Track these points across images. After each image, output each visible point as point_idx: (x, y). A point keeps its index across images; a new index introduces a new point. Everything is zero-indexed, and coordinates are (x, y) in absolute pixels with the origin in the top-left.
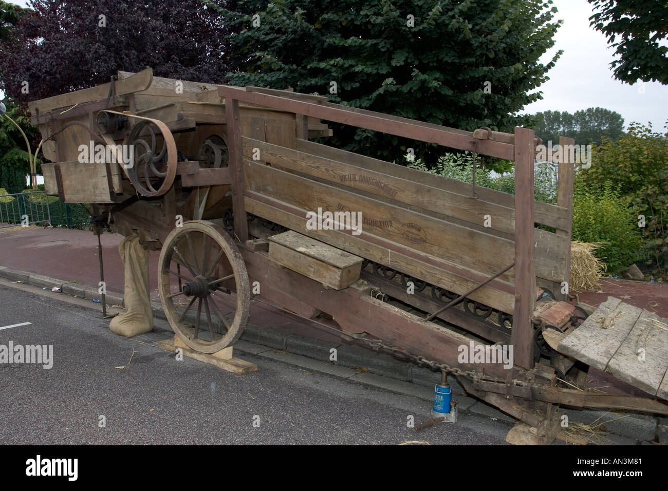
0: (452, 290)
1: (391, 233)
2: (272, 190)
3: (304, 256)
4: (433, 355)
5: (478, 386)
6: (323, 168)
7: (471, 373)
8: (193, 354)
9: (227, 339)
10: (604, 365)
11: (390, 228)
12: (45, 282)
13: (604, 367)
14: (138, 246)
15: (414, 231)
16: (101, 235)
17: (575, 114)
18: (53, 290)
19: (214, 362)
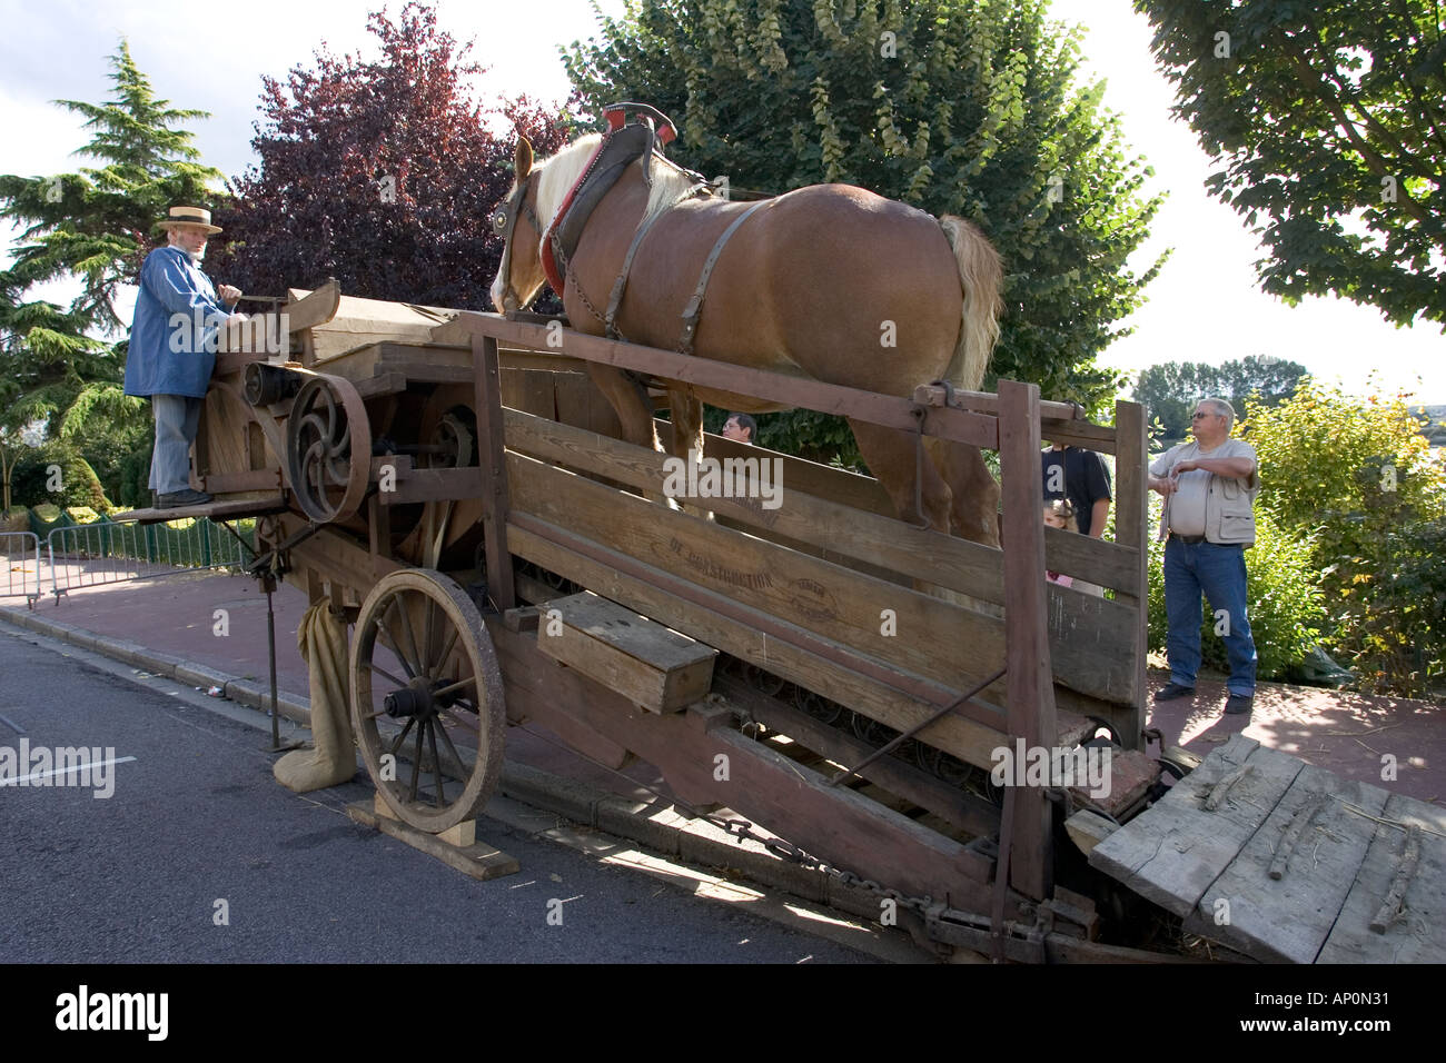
0: (884, 720)
1: (771, 599)
2: (555, 510)
3: (598, 643)
4: (846, 859)
5: (934, 933)
6: (642, 468)
7: (920, 901)
8: (403, 833)
9: (463, 806)
10: (1189, 904)
11: (767, 589)
12: (200, 676)
13: (1190, 910)
14: (327, 615)
15: (811, 595)
16: (273, 593)
17: (1222, 366)
18: (210, 692)
19: (438, 850)
